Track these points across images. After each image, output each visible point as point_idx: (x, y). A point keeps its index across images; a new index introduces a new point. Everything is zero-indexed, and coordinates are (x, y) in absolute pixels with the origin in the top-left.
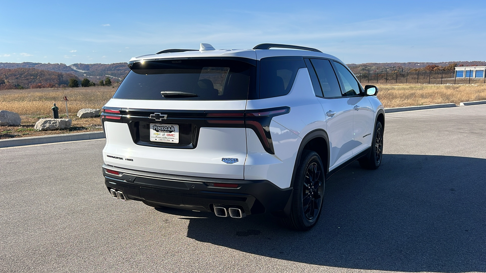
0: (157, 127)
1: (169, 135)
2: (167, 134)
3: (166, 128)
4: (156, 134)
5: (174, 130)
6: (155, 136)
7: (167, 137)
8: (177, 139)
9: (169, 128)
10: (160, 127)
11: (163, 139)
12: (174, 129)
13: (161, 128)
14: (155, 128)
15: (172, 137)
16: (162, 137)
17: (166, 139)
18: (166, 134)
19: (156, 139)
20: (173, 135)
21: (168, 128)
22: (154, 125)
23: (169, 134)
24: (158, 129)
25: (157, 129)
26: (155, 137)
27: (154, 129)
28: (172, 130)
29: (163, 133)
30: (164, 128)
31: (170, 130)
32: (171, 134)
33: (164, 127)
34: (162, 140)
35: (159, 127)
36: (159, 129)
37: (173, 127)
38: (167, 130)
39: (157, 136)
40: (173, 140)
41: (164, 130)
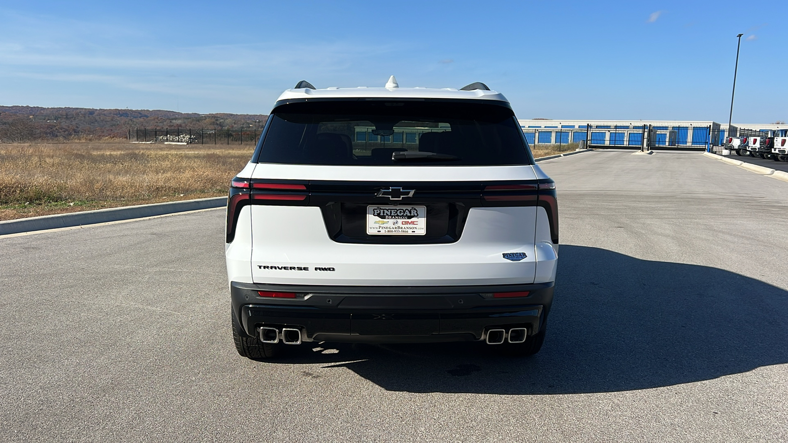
0: (382, 211)
1: (407, 223)
2: (402, 222)
3: (400, 212)
4: (380, 223)
5: (416, 215)
6: (377, 225)
7: (401, 226)
8: (423, 229)
9: (407, 211)
10: (389, 211)
11: (394, 230)
12: (417, 213)
13: (391, 212)
14: (379, 212)
15: (411, 226)
16: (392, 226)
17: (400, 230)
18: (400, 221)
19: (379, 230)
20: (415, 223)
21: (404, 212)
22: (376, 208)
23: (405, 222)
24: (385, 214)
25: (382, 214)
26: (377, 228)
27: (376, 214)
28: (412, 215)
29: (395, 221)
30: (396, 212)
31: (409, 214)
32: (409, 221)
33: (397, 210)
34: (392, 231)
35: (387, 210)
36: (387, 214)
37: (415, 209)
38: (403, 215)
39: (382, 226)
40: (414, 230)
41: (397, 216)
